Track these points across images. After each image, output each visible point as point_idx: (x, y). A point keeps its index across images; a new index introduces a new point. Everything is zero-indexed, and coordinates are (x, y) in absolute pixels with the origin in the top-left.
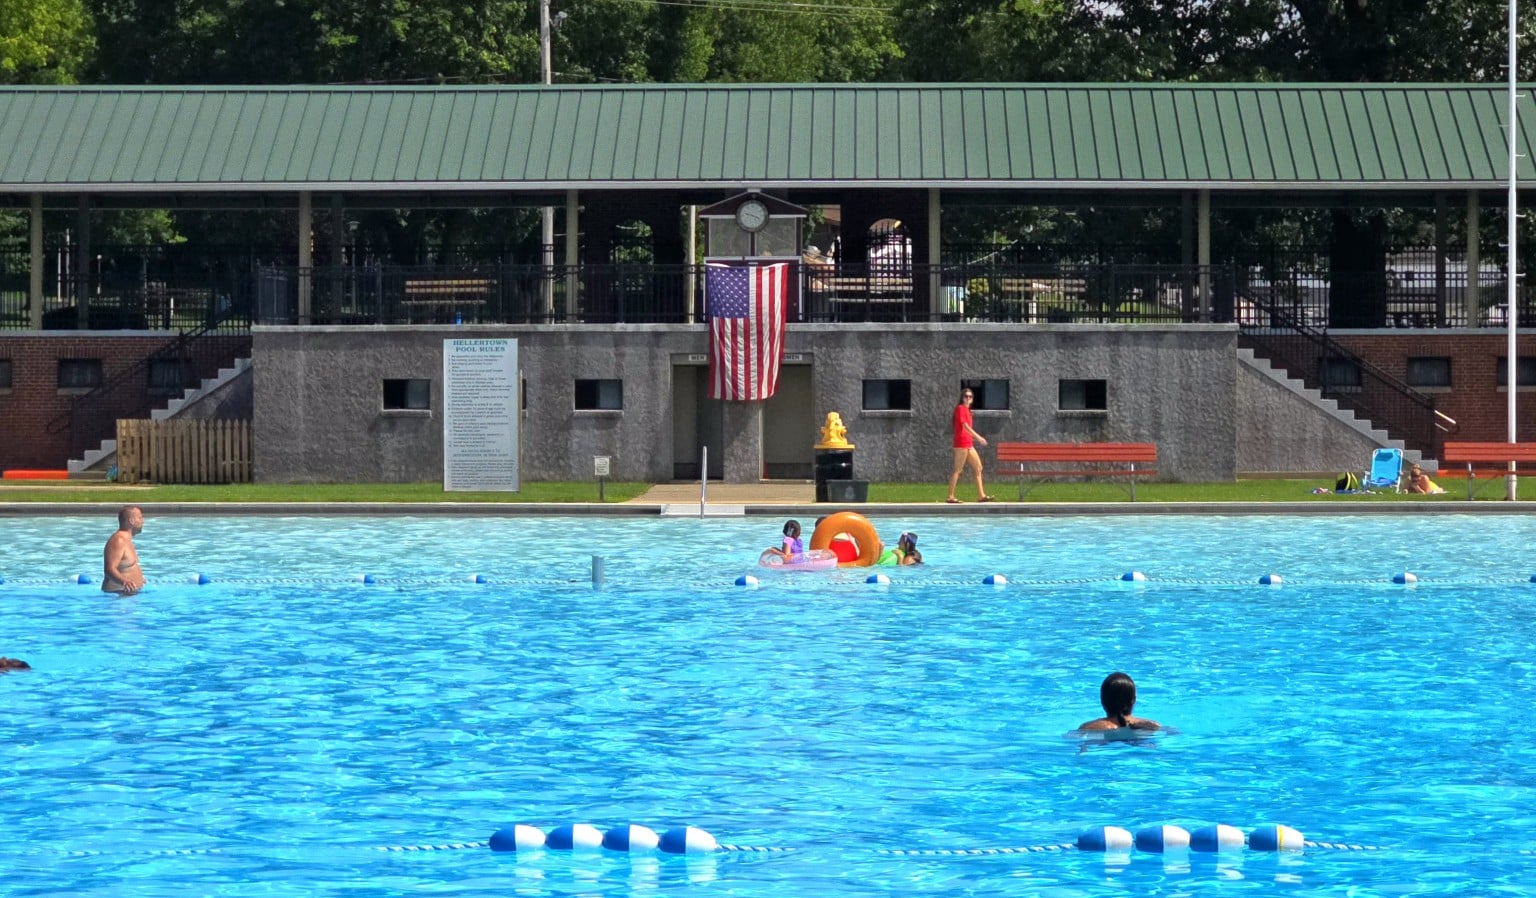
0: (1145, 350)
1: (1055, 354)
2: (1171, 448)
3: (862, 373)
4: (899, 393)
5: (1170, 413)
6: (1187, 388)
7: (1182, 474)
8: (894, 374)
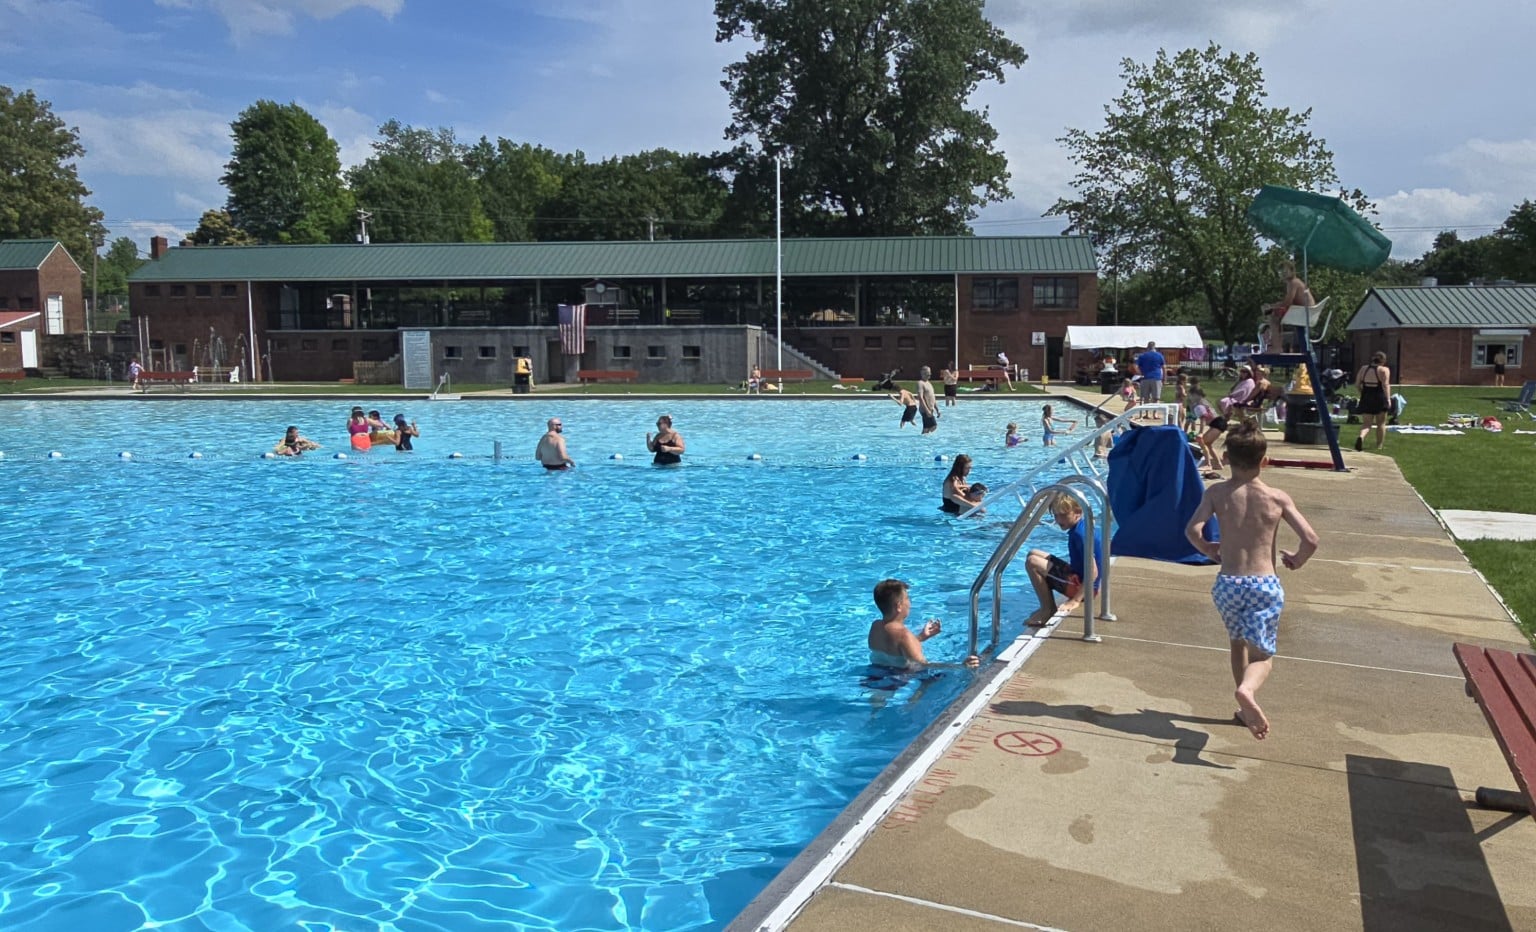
0: (714, 335)
1: (681, 337)
2: (723, 371)
3: (612, 344)
4: (626, 351)
5: (723, 357)
6: (729, 349)
7: (728, 381)
8: (623, 344)
